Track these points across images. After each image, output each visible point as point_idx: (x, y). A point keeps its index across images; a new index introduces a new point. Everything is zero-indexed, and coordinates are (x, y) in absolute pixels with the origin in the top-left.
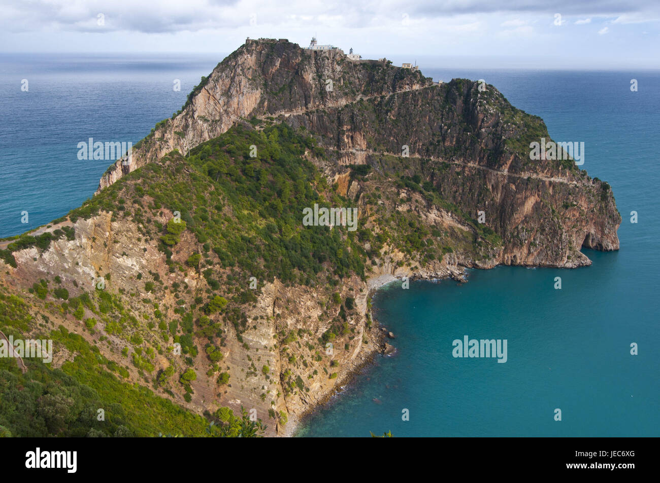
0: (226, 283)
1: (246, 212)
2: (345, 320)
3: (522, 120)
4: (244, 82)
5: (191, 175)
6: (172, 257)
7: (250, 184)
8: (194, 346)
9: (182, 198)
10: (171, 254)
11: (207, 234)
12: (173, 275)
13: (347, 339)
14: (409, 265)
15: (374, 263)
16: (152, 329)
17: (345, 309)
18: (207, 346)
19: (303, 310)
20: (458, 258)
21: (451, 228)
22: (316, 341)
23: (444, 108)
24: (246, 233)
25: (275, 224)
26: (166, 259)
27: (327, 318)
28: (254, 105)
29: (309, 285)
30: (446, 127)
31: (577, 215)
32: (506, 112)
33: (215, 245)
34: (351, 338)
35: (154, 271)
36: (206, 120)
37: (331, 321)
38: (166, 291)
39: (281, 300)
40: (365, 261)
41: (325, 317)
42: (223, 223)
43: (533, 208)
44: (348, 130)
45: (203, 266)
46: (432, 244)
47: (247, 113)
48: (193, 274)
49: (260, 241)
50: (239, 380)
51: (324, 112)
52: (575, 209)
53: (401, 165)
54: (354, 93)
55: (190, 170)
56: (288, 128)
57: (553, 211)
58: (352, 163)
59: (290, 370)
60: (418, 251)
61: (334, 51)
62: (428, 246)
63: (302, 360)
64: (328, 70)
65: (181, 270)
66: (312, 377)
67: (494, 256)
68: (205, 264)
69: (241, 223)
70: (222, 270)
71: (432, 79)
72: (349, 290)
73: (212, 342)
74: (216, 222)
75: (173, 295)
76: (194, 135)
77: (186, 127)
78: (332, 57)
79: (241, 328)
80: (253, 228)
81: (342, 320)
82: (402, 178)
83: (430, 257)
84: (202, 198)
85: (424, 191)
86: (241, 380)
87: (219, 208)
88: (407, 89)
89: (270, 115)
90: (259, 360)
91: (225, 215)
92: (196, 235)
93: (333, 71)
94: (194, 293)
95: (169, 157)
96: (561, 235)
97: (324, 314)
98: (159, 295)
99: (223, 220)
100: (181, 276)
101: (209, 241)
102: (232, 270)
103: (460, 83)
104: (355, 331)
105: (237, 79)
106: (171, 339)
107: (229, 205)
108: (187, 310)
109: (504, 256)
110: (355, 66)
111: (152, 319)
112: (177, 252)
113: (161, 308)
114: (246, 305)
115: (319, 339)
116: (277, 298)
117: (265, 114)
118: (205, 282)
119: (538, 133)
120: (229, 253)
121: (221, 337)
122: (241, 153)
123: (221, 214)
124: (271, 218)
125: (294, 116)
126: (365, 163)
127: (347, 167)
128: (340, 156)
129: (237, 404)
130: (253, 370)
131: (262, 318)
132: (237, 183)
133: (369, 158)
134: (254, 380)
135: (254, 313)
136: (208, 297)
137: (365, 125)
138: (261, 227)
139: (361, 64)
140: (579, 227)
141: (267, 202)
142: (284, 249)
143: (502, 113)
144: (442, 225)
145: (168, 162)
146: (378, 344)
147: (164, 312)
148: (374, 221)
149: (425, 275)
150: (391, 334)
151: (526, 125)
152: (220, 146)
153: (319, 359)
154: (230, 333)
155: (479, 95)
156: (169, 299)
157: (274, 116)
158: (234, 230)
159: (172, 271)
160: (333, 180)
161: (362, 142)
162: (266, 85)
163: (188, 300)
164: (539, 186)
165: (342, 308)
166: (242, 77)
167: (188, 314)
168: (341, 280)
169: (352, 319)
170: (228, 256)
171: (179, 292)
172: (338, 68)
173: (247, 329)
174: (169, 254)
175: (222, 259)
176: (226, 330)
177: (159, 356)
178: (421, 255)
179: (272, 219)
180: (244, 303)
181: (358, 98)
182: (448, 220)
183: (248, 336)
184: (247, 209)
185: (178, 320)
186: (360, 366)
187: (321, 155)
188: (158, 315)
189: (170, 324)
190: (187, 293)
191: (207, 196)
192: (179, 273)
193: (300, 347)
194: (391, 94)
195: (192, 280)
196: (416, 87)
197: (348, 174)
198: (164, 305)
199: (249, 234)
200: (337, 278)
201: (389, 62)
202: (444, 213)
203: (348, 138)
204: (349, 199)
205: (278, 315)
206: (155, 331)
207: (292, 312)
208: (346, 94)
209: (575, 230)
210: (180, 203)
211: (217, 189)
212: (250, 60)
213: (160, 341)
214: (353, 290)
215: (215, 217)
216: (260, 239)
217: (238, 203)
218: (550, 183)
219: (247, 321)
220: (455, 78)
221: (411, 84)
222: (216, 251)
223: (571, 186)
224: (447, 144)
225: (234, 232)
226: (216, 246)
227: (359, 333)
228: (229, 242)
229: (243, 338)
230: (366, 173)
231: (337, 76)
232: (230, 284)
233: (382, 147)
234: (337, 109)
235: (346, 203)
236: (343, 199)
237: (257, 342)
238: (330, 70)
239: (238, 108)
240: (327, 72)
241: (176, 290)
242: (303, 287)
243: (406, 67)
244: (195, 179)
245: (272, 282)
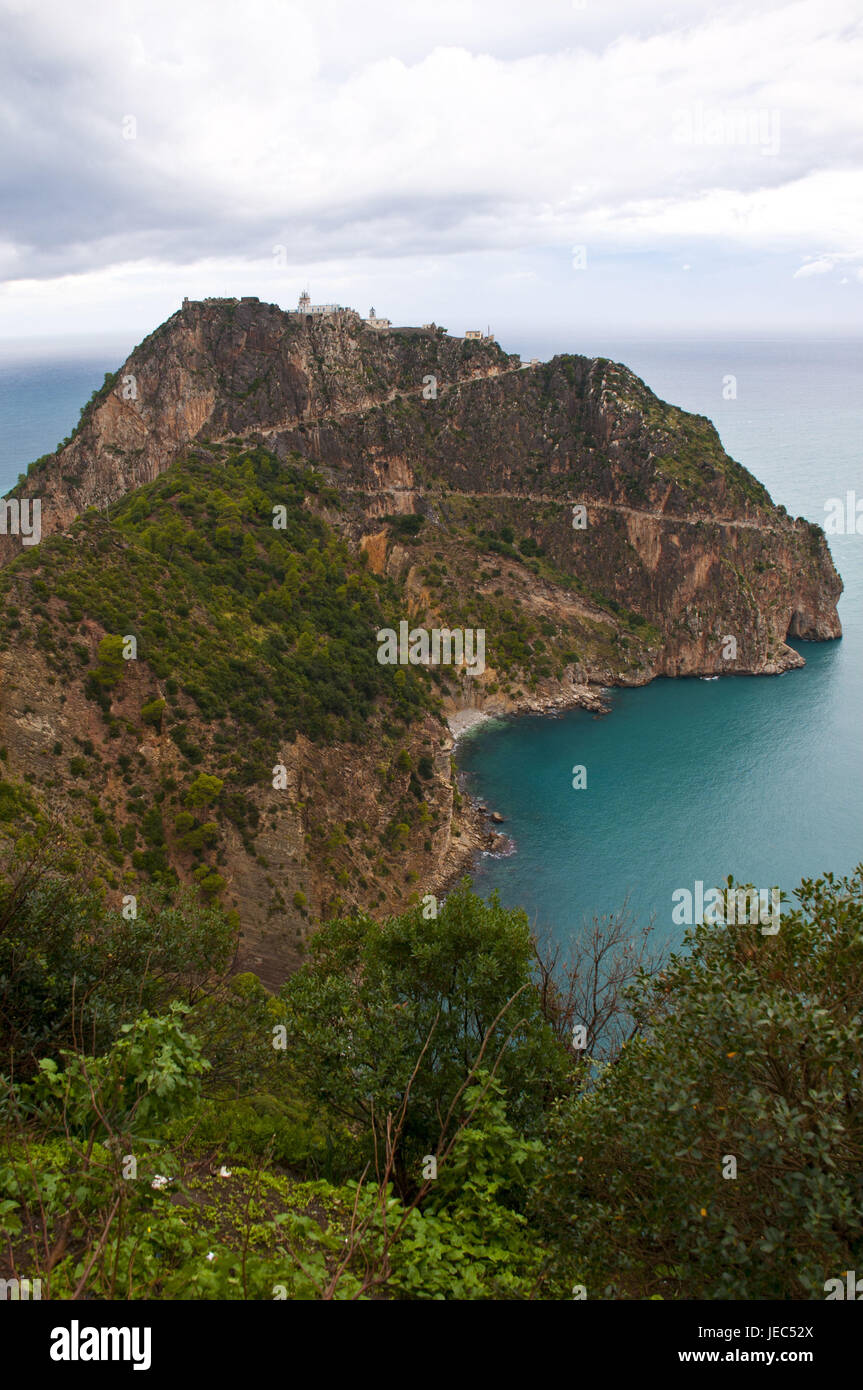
0: (214, 750)
1: (228, 615)
2: (421, 798)
3: (679, 423)
4: (185, 379)
5: (127, 553)
6: (112, 708)
7: (227, 563)
8: (169, 868)
9: (117, 598)
10: (111, 703)
11: (170, 661)
12: (117, 742)
13: (428, 833)
14: (507, 690)
15: (445, 692)
16: (93, 844)
17: (419, 778)
18: (195, 867)
19: (349, 787)
20: (589, 671)
21: (573, 618)
22: (376, 840)
23: (544, 407)
24: (237, 654)
25: (281, 633)
26: (102, 714)
27: (391, 799)
28: (205, 420)
29: (358, 742)
30: (550, 441)
31: (777, 582)
32: (652, 410)
33: (186, 680)
34: (433, 830)
35: (82, 738)
36: (119, 453)
37: (396, 801)
38: (108, 772)
39: (311, 772)
40: (429, 689)
41: (387, 796)
42: (194, 639)
43: (707, 574)
44: (379, 455)
45: (171, 722)
46: (543, 649)
47: (192, 434)
48: (153, 737)
49: (265, 669)
50: (256, 922)
51: (333, 423)
52: (772, 573)
53: (476, 511)
54: (383, 387)
55: (125, 545)
56: (267, 454)
57: (741, 578)
58: (390, 513)
59: (339, 896)
60: (520, 665)
61: (341, 313)
62: (537, 655)
63: (357, 878)
64: (335, 349)
65: (131, 732)
66: (377, 905)
67: (650, 663)
68: (173, 717)
69: (225, 637)
70: (204, 727)
71: (519, 357)
72: (424, 743)
73: (202, 861)
74: (182, 638)
75: (121, 778)
76: (98, 480)
77: (83, 466)
78: (339, 324)
79: (250, 830)
80: (246, 643)
81: (415, 800)
82: (482, 534)
83: (545, 673)
84: (152, 596)
85: (522, 556)
86: (260, 922)
87: (183, 613)
88: (478, 375)
89: (234, 435)
90: (286, 884)
91: (195, 623)
92: (150, 665)
93: (344, 349)
94: (158, 773)
95: (83, 523)
96: (756, 617)
97: (385, 790)
98: (96, 780)
99: (192, 634)
100: (131, 742)
101: (174, 675)
102: (222, 725)
103: (569, 362)
104: (440, 815)
105: (171, 373)
106: (128, 860)
107: (199, 605)
108: (149, 804)
109: (664, 659)
110: (382, 338)
111: (89, 825)
112: (120, 700)
113: (103, 804)
114: (254, 788)
115: (381, 838)
116: (306, 770)
117: (225, 434)
118: (176, 750)
119: (707, 445)
120: (213, 695)
121: (216, 849)
122: (203, 506)
123: (188, 621)
124: (272, 624)
125: (278, 434)
126: (413, 512)
127: (381, 521)
128: (366, 502)
129: (257, 966)
130: (278, 903)
131: (283, 808)
132: (204, 563)
133: (419, 502)
134: (280, 920)
135: (269, 801)
136: (186, 778)
137: (408, 442)
138: (260, 641)
139: (392, 335)
140: (781, 604)
141: (261, 594)
142: (305, 678)
143: (646, 412)
144: (557, 614)
145: (83, 534)
146: (477, 836)
147: (109, 812)
148: (440, 615)
149: (535, 705)
150: (497, 815)
151: (686, 432)
152: (165, 496)
153: (386, 872)
154: (233, 841)
155: (604, 382)
156: (115, 788)
157: (241, 436)
158: (214, 650)
159: (114, 734)
160: (359, 547)
161: (402, 473)
162: (222, 382)
163: (146, 782)
164: (713, 537)
165: (413, 777)
166: (180, 369)
167: (151, 812)
168: (408, 727)
169: (433, 796)
170: (211, 699)
171: (132, 772)
172: (353, 344)
173: (261, 830)
174: (105, 705)
175: (201, 705)
176: (224, 834)
177: (112, 892)
178: (525, 671)
179: (275, 626)
180: (250, 783)
181: (392, 397)
182: (570, 607)
183: (264, 841)
184: (231, 611)
185: (136, 825)
186: (452, 876)
187: (334, 502)
188: (100, 819)
189: (122, 832)
190: (145, 773)
191: (160, 591)
192: (127, 737)
193: (351, 854)
194: (450, 385)
195: (154, 750)
196: (494, 372)
197: (383, 534)
198: (108, 799)
199: (242, 656)
200: (400, 724)
201: (441, 330)
202: (559, 594)
203: (379, 468)
204: (390, 579)
205: (309, 800)
206: (97, 846)
207: (332, 792)
208: (370, 390)
209: (774, 608)
210: (115, 606)
211: (174, 577)
212: (193, 338)
213: (109, 864)
214: (429, 743)
215: (180, 630)
216: (263, 664)
217: (213, 600)
218: (732, 529)
219: (259, 816)
220: (559, 354)
221: (485, 368)
222: (192, 693)
223: (765, 534)
224: (555, 469)
225: (214, 654)
226: (189, 683)
227: (445, 819)
228: (209, 673)
229: (256, 848)
230: (416, 530)
231: (352, 358)
232: (221, 751)
233: (441, 482)
234: (356, 418)
235: (385, 586)
236: (379, 579)
237: (280, 852)
238: (339, 349)
239: (176, 426)
240: (332, 353)
241: (125, 770)
242: (348, 745)
243: (473, 337)
244: (134, 561)
245: (293, 742)
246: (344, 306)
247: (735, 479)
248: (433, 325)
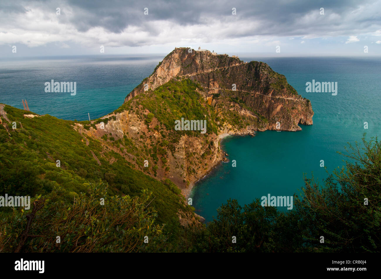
0: (168, 136)
1: (175, 111)
2: (210, 149)
3: (277, 76)
4: (174, 64)
6: (149, 127)
7: (176, 101)
8: (157, 157)
9: (153, 106)
10: (149, 126)
11: (162, 118)
12: (150, 133)
13: (211, 156)
14: (234, 130)
15: (221, 129)
16: (143, 151)
17: (210, 145)
18: (162, 158)
19: (195, 146)
20: (252, 127)
21: (249, 116)
22: (200, 156)
23: (247, 72)
24: (175, 118)
25: (185, 115)
28: (178, 72)
30: (248, 79)
31: (297, 112)
32: (271, 73)
34: (212, 156)
35: (143, 132)
36: (161, 78)
37: (205, 149)
38: (147, 138)
40: (218, 128)
41: (203, 148)
42: (167, 115)
43: (280, 109)
44: (212, 81)
45: (160, 130)
46: (242, 122)
47: (175, 75)
48: (157, 132)
50: (173, 169)
51: (203, 74)
52: (296, 110)
53: (231, 93)
54: (214, 67)
55: (155, 96)
56: (190, 80)
57: (288, 110)
58: (213, 93)
59: (191, 166)
60: (237, 125)
61: (207, 52)
62: (241, 123)
63: (195, 163)
64: (205, 59)
65: (153, 131)
66: (198, 169)
67: (265, 127)
69: (173, 115)
70: (167, 131)
71: (243, 61)
72: (212, 138)
73: (163, 156)
74: (165, 114)
75: (150, 140)
76: (157, 83)
77: (154, 80)
78: (206, 53)
79: (173, 152)
81: (209, 149)
82: (232, 98)
83: (242, 127)
84: (160, 106)
85: (240, 103)
87: (165, 109)
88: (234, 65)
89: (184, 76)
90: (180, 163)
91: (168, 112)
92: (158, 119)
93: (207, 59)
94: (157, 139)
96: (291, 119)
98: (145, 140)
100: (152, 133)
101: (162, 121)
102: (170, 131)
103: (254, 63)
104: (214, 153)
105: (172, 63)
106: (149, 155)
107: (169, 108)
108: (155, 145)
109: (269, 127)
110: (215, 57)
111: (143, 148)
112: (151, 125)
113: (146, 144)
114: (175, 144)
115: (201, 156)
116: (186, 141)
117: (182, 75)
118: (161, 135)
119: (283, 81)
120: (169, 125)
121: (166, 154)
122: (173, 89)
123: (166, 111)
125: (192, 76)
126: (218, 93)
127: (211, 94)
128: (209, 90)
129: (172, 178)
130: (177, 166)
131: (181, 148)
132: (172, 100)
133: (219, 91)
134: (178, 170)
135: (178, 146)
136: (162, 141)
137: (218, 79)
139: (217, 56)
140: (298, 116)
141: (182, 107)
143: (270, 74)
144: (246, 115)
145: (148, 93)
146: (222, 158)
147: (147, 146)
148: (221, 114)
149: (239, 134)
150: (227, 154)
151: (279, 78)
152: (166, 87)
153: (201, 163)
154: (169, 153)
155: (261, 67)
156: (148, 141)
157: (185, 76)
159: (149, 131)
160: (206, 99)
161: (217, 85)
162: (182, 65)
163: (155, 141)
164: (283, 101)
165: (209, 145)
166: (174, 62)
167: (155, 147)
168: (209, 135)
169: (213, 149)
170: (169, 126)
172: (208, 58)
173: (176, 152)
174: (148, 126)
175: (167, 127)
178: (238, 126)
179: (184, 113)
181: (216, 69)
182: (248, 114)
183: (176, 154)
184: (175, 110)
185: (152, 149)
186: (215, 165)
187: (202, 90)
188: (145, 147)
189: (149, 150)
190: (155, 139)
193: (194, 158)
194: (228, 67)
195: (156, 135)
196: (237, 64)
197: (212, 97)
198: (147, 143)
200: (207, 134)
201: (227, 55)
202: (247, 111)
203: (212, 84)
204: (212, 106)
205: (186, 147)
207: (191, 146)
208: (211, 67)
209: (296, 117)
211: (165, 103)
212: (176, 55)
213: (146, 156)
214: (213, 139)
215: (164, 113)
217: (172, 108)
218: (287, 100)
219: (175, 149)
220: (252, 61)
221: (235, 63)
222: (165, 125)
223: (295, 101)
224: (249, 85)
226: (165, 123)
227: (215, 154)
228: (169, 121)
229: (174, 155)
230: (218, 97)
231: (208, 61)
232: (170, 136)
233: (224, 87)
234: (208, 73)
235: (211, 107)
236: (210, 106)
237: (179, 156)
238: (206, 59)
239: (172, 73)
240: (204, 60)
241: (151, 138)
242: (195, 137)
243: (234, 57)
244: (157, 99)
245: (184, 136)
246: (207, 50)
247: (289, 89)
248: (226, 54)
